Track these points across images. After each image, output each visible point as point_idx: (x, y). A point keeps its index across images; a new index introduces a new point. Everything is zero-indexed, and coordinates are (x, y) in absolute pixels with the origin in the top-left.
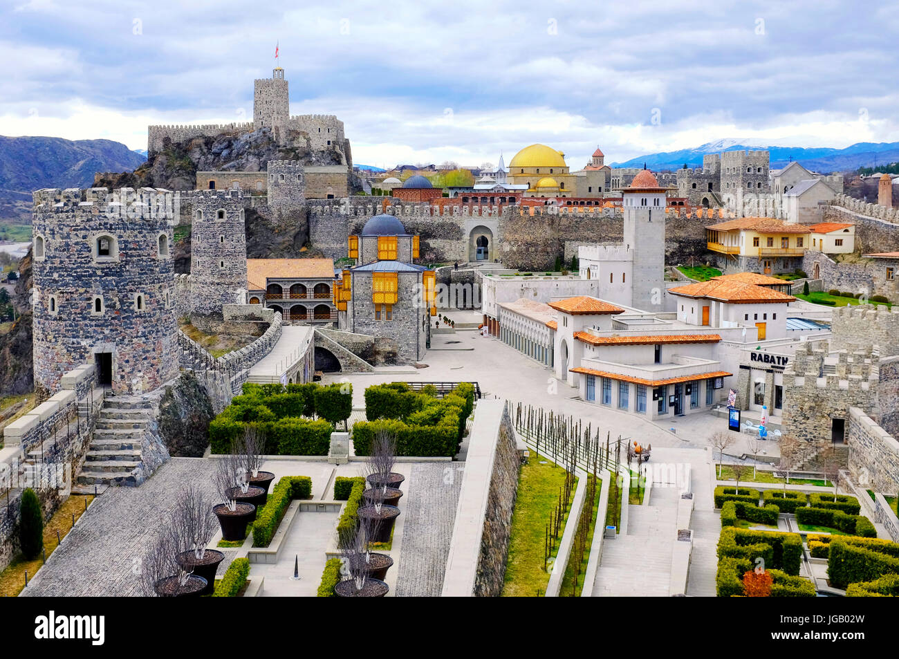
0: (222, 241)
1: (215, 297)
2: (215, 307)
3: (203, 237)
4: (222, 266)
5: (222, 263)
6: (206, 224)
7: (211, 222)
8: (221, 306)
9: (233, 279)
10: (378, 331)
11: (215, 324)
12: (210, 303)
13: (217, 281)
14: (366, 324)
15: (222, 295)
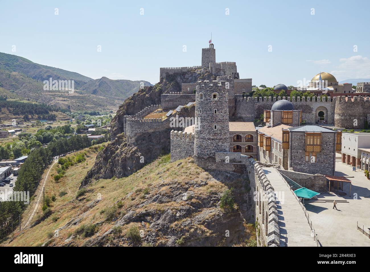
0: (215, 113)
1: (210, 147)
2: (211, 154)
3: (203, 110)
4: (215, 128)
5: (215, 126)
6: (206, 102)
7: (209, 101)
8: (215, 153)
9: (222, 136)
10: (307, 169)
11: (210, 164)
12: (207, 151)
13: (212, 138)
14: (299, 164)
15: (215, 147)
